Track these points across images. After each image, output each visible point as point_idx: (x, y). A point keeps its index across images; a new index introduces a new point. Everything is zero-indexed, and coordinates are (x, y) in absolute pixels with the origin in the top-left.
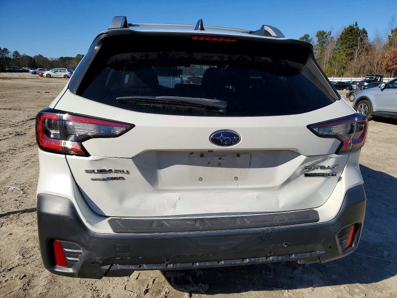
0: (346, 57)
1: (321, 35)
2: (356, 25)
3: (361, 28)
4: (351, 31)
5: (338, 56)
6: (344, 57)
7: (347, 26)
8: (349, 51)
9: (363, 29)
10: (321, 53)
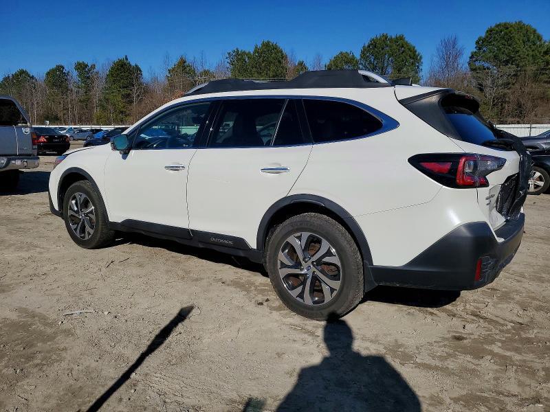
0: (122, 99)
1: (81, 67)
2: (127, 59)
3: (133, 64)
4: (122, 66)
5: (111, 97)
6: (119, 98)
7: (116, 60)
8: (124, 92)
9: (136, 66)
10: (86, 93)
